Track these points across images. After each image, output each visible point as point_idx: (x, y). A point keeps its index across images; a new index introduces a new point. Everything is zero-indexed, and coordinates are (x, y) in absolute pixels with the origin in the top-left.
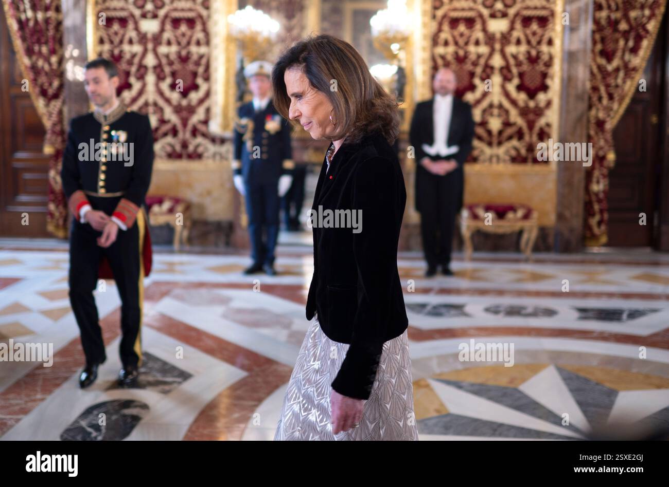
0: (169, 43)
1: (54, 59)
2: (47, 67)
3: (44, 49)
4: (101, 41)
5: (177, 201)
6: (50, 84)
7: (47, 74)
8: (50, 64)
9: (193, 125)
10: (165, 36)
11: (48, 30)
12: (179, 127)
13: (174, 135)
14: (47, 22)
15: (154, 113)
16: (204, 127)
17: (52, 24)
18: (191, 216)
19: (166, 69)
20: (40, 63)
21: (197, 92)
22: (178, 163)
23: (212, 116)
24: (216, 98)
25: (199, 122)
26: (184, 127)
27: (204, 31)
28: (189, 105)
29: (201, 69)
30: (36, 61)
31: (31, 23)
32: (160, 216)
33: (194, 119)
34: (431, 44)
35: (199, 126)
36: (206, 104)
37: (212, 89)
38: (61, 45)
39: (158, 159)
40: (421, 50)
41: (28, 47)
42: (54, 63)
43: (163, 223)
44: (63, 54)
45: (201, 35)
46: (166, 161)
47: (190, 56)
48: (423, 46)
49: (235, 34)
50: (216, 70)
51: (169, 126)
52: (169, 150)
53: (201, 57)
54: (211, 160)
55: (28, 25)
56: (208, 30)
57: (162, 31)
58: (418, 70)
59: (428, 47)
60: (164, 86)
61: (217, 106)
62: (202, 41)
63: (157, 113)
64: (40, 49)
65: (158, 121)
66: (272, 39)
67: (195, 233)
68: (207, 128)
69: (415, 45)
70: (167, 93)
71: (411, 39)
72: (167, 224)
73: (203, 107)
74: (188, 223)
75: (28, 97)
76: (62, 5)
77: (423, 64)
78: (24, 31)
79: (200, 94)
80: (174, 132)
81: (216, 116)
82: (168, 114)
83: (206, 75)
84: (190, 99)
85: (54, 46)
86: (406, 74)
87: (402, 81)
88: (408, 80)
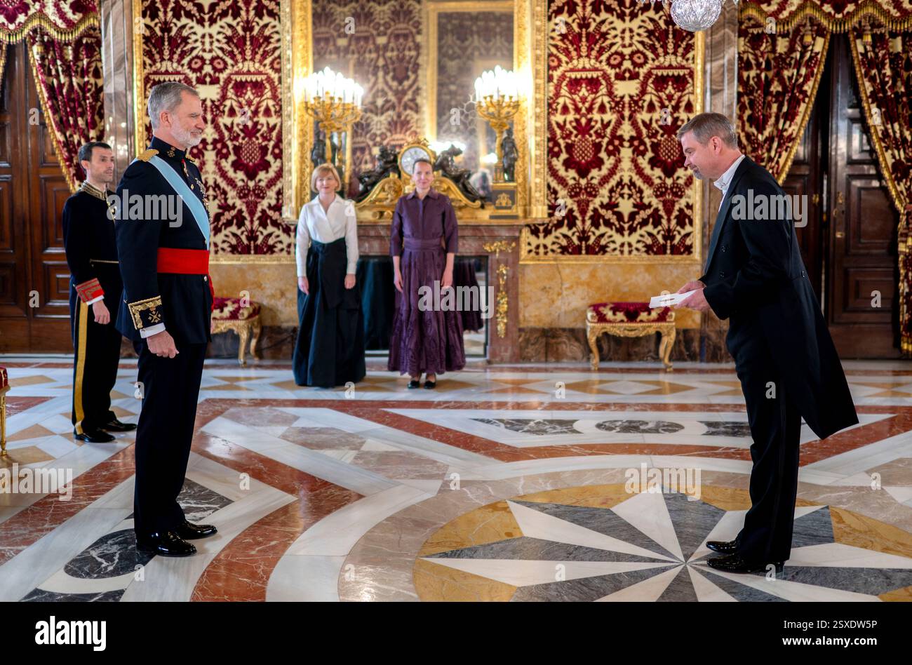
0: (232, 112)
1: (92, 134)
3: (81, 122)
9: (263, 211)
10: (228, 103)
11: (85, 98)
12: (246, 214)
13: (241, 224)
14: (83, 88)
15: (215, 197)
16: (277, 213)
17: (89, 90)
18: (260, 321)
19: (229, 143)
20: (76, 138)
21: (267, 172)
22: (244, 257)
23: (286, 201)
24: (290, 178)
25: (270, 207)
26: (252, 213)
27: (274, 97)
28: (257, 187)
29: (272, 143)
30: (71, 136)
31: (65, 91)
32: (222, 321)
33: (264, 204)
34: (546, 112)
35: (270, 213)
36: (279, 185)
37: (286, 168)
38: (102, 116)
39: (221, 252)
40: (534, 118)
41: (61, 119)
42: (92, 138)
43: (224, 331)
44: (104, 127)
45: (271, 103)
46: (230, 255)
47: (259, 127)
48: (536, 113)
49: (312, 101)
50: (290, 144)
51: (233, 213)
52: (234, 241)
53: (271, 129)
54: (284, 253)
55: (61, 93)
56: (280, 97)
57: (224, 97)
58: (532, 142)
59: (542, 115)
60: (227, 165)
61: (291, 188)
62: (273, 109)
63: (219, 197)
64: (76, 121)
65: (220, 207)
66: (356, 107)
67: (265, 343)
68: (281, 214)
69: (527, 112)
70: (231, 173)
71: (523, 105)
72: (231, 331)
73: (275, 189)
74: (257, 331)
75: (63, 179)
76: (102, 68)
77: (536, 135)
78: (57, 99)
79: (272, 174)
80: (240, 220)
81: (291, 201)
82: (232, 198)
83: (277, 151)
84: (260, 181)
85: (93, 118)
86: (518, 147)
87: (512, 156)
88: (520, 155)
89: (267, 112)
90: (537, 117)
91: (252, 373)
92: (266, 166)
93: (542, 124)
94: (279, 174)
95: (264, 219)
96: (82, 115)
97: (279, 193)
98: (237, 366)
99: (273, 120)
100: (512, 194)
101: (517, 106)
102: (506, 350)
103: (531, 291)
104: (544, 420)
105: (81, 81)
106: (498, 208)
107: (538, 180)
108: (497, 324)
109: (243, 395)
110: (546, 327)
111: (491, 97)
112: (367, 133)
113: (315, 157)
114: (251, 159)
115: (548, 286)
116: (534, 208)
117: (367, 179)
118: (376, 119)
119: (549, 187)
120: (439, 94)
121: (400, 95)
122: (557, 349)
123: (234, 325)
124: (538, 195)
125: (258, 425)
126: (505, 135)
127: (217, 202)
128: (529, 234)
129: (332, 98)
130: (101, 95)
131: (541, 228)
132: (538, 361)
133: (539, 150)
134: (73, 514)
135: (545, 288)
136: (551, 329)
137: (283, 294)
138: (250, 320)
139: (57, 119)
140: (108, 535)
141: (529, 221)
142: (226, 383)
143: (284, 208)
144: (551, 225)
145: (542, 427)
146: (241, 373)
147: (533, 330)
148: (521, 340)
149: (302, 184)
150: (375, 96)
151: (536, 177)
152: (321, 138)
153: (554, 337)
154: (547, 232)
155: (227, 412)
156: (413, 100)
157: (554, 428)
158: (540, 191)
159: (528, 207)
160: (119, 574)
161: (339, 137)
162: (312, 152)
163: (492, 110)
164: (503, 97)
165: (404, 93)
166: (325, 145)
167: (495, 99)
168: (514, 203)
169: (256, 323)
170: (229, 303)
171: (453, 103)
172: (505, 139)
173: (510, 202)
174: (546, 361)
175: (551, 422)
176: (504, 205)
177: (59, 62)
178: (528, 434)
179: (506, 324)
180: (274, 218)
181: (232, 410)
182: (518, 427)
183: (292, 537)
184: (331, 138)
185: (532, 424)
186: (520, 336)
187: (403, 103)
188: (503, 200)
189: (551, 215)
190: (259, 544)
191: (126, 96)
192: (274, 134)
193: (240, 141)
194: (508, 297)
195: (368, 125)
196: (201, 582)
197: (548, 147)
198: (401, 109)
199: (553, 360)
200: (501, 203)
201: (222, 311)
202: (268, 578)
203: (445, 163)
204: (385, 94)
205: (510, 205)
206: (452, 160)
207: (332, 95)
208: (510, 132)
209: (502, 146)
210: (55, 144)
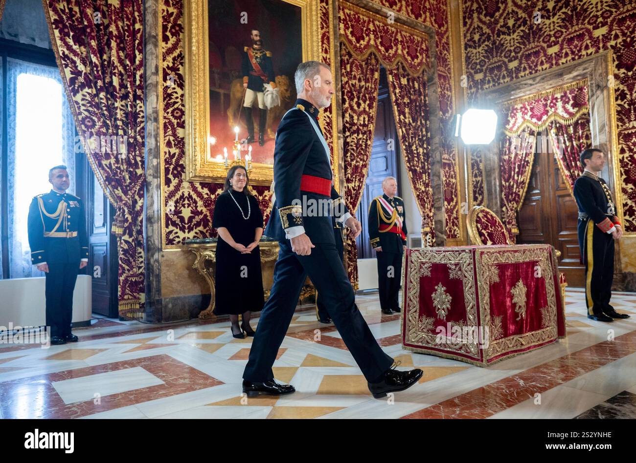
4: (622, 152)
14: (580, 146)
17: (584, 146)
30: (574, 172)
31: (569, 149)
41: (568, 164)
64: (576, 164)
75: (569, 194)
76: (590, 134)
78: (565, 155)
105: (578, 143)
139: (566, 164)
177: (565, 135)
191: (607, 145)
210: (564, 177)
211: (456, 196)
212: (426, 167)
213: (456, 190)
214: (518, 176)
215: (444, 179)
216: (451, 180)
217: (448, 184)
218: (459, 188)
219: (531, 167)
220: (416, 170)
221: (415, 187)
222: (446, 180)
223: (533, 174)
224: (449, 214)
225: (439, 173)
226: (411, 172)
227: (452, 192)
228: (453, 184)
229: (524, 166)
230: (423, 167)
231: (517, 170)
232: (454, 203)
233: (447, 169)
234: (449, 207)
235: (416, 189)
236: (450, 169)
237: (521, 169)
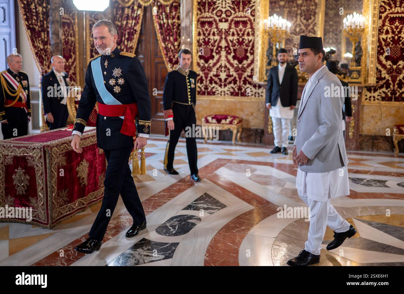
0: (233, 34)
1: (176, 44)
2: (172, 48)
3: (172, 39)
4: (199, 34)
5: (234, 117)
6: (174, 57)
7: (172, 51)
8: (174, 46)
9: (245, 78)
10: (232, 30)
11: (173, 29)
12: (237, 79)
13: (235, 83)
14: (173, 24)
15: (225, 71)
16: (251, 79)
17: (175, 25)
18: (242, 126)
19: (232, 48)
20: (169, 45)
21: (247, 61)
22: (236, 98)
23: (255, 73)
24: (257, 63)
25: (248, 76)
26: (240, 78)
27: (252, 28)
28: (243, 67)
29: (250, 48)
30: (168, 45)
31: (165, 26)
32: (225, 125)
33: (245, 75)
34: (378, 33)
35: (248, 78)
36: (252, 66)
37: (255, 59)
38: (180, 36)
39: (226, 95)
40: (371, 36)
41: (164, 37)
42: (176, 46)
43: (227, 129)
44: (180, 41)
45: (250, 30)
46: (230, 96)
47: (244, 41)
48: (373, 34)
49: (268, 29)
50: (257, 48)
51: (232, 78)
52: (232, 91)
53: (250, 42)
54: (253, 96)
55: (164, 26)
56: (254, 27)
57: (230, 28)
58: (370, 48)
59: (376, 35)
60: (230, 57)
61: (257, 68)
62: (251, 33)
63: (226, 71)
64: (170, 38)
65: (227, 75)
66: (287, 31)
67: (244, 135)
68: (252, 79)
69: (368, 34)
70: (232, 61)
71: (366, 30)
72: (229, 129)
73: (250, 68)
74: (240, 130)
75: (163, 63)
76: (180, 16)
77: (372, 44)
78: (162, 29)
79: (249, 61)
80: (235, 81)
81: (257, 73)
82: (232, 72)
83: (252, 51)
84: (244, 64)
85: (176, 37)
86: (363, 51)
87: (360, 54)
88: (364, 53)
89: (248, 34)
90: (373, 36)
91: (238, 148)
92: (246, 58)
93: (375, 39)
94: (252, 62)
95: (245, 81)
96: (172, 36)
97: (252, 70)
98: (231, 145)
99: (251, 38)
100: (359, 72)
101: (363, 30)
102: (353, 145)
103: (366, 117)
104: (371, 180)
105: (172, 22)
106: (352, 78)
107: (372, 66)
108: (349, 132)
109: (234, 158)
110: (373, 135)
111: (351, 26)
112: (292, 43)
113: (268, 54)
114: (240, 55)
115: (374, 116)
116: (369, 79)
117: (291, 64)
118: (296, 37)
119: (377, 69)
120: (325, 26)
121: (307, 26)
122: (378, 145)
123: (231, 127)
124: (371, 73)
125: (239, 172)
126: (357, 44)
127: (225, 73)
128: (366, 91)
129: (277, 28)
130: (180, 27)
131: (373, 88)
132: (368, 150)
133: (373, 51)
134: (160, 206)
135: (373, 116)
136: (375, 136)
137: (252, 114)
138: (238, 125)
139: (162, 37)
140: (174, 217)
141: (367, 85)
142: (227, 152)
143: (254, 77)
144: (377, 87)
145: (370, 183)
146: (233, 148)
147: (367, 136)
148: (360, 140)
149: (262, 66)
150: (296, 27)
151: (371, 64)
152: (271, 45)
153: (376, 139)
154: (375, 90)
155: (226, 165)
156: (313, 29)
157: (376, 184)
158: (373, 71)
159: (366, 79)
160: (177, 235)
161: (279, 45)
162: (267, 51)
163: (351, 32)
164: (357, 26)
165: (309, 25)
166: (273, 49)
167: (353, 27)
168: (360, 76)
169: (240, 127)
170: (229, 117)
171: (331, 30)
172: (357, 46)
173: (358, 76)
174: (372, 150)
175: (374, 181)
176: (355, 77)
177: (164, 14)
178: (363, 186)
179: (353, 133)
180: (250, 81)
181: (228, 164)
182: (358, 182)
183: (252, 225)
184: (276, 45)
185: (365, 181)
186: (360, 138)
187: (308, 30)
188: (355, 75)
189: (377, 82)
190: (237, 227)
191: (189, 27)
192: (251, 44)
193: (236, 47)
194: (355, 120)
195: (292, 40)
196: (211, 243)
197: (378, 50)
198: (307, 32)
199: (376, 150)
200: (353, 76)
201: (226, 120)
202: (240, 244)
203: (327, 57)
204: (300, 25)
205: (358, 77)
206: (331, 56)
207: (277, 26)
208: (359, 43)
209: (355, 49)
210: (161, 48)
211: (74, 53)
212: (45, 26)
213: (74, 48)
214: (128, 42)
215: (63, 37)
216: (70, 38)
217: (67, 43)
218: (77, 45)
219: (138, 36)
220: (35, 29)
221: (33, 45)
222: (65, 39)
223: (140, 41)
224: (68, 70)
225: (58, 32)
226: (29, 31)
227: (70, 50)
228: (72, 42)
229: (133, 34)
230: (42, 26)
231: (127, 36)
232: (72, 60)
233: (66, 28)
234: (67, 64)
235: (35, 47)
236: (69, 28)
237: (131, 36)
